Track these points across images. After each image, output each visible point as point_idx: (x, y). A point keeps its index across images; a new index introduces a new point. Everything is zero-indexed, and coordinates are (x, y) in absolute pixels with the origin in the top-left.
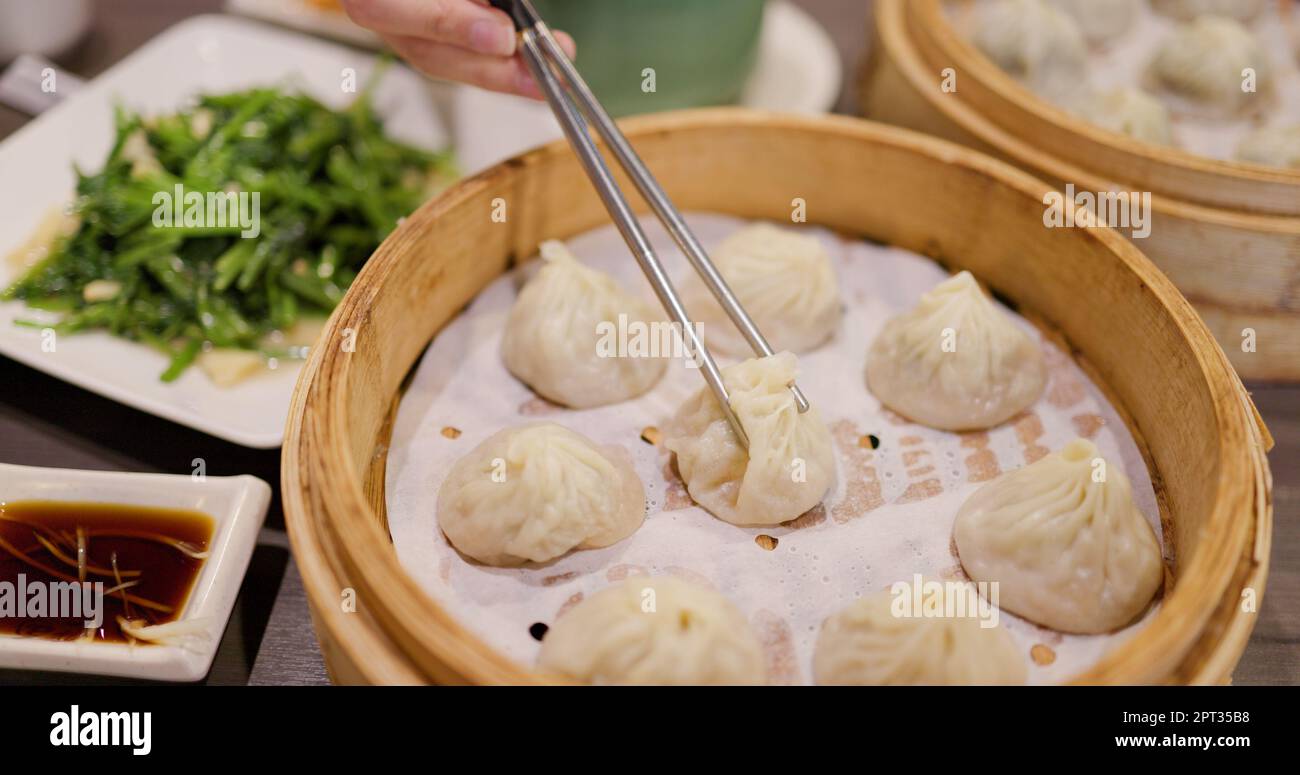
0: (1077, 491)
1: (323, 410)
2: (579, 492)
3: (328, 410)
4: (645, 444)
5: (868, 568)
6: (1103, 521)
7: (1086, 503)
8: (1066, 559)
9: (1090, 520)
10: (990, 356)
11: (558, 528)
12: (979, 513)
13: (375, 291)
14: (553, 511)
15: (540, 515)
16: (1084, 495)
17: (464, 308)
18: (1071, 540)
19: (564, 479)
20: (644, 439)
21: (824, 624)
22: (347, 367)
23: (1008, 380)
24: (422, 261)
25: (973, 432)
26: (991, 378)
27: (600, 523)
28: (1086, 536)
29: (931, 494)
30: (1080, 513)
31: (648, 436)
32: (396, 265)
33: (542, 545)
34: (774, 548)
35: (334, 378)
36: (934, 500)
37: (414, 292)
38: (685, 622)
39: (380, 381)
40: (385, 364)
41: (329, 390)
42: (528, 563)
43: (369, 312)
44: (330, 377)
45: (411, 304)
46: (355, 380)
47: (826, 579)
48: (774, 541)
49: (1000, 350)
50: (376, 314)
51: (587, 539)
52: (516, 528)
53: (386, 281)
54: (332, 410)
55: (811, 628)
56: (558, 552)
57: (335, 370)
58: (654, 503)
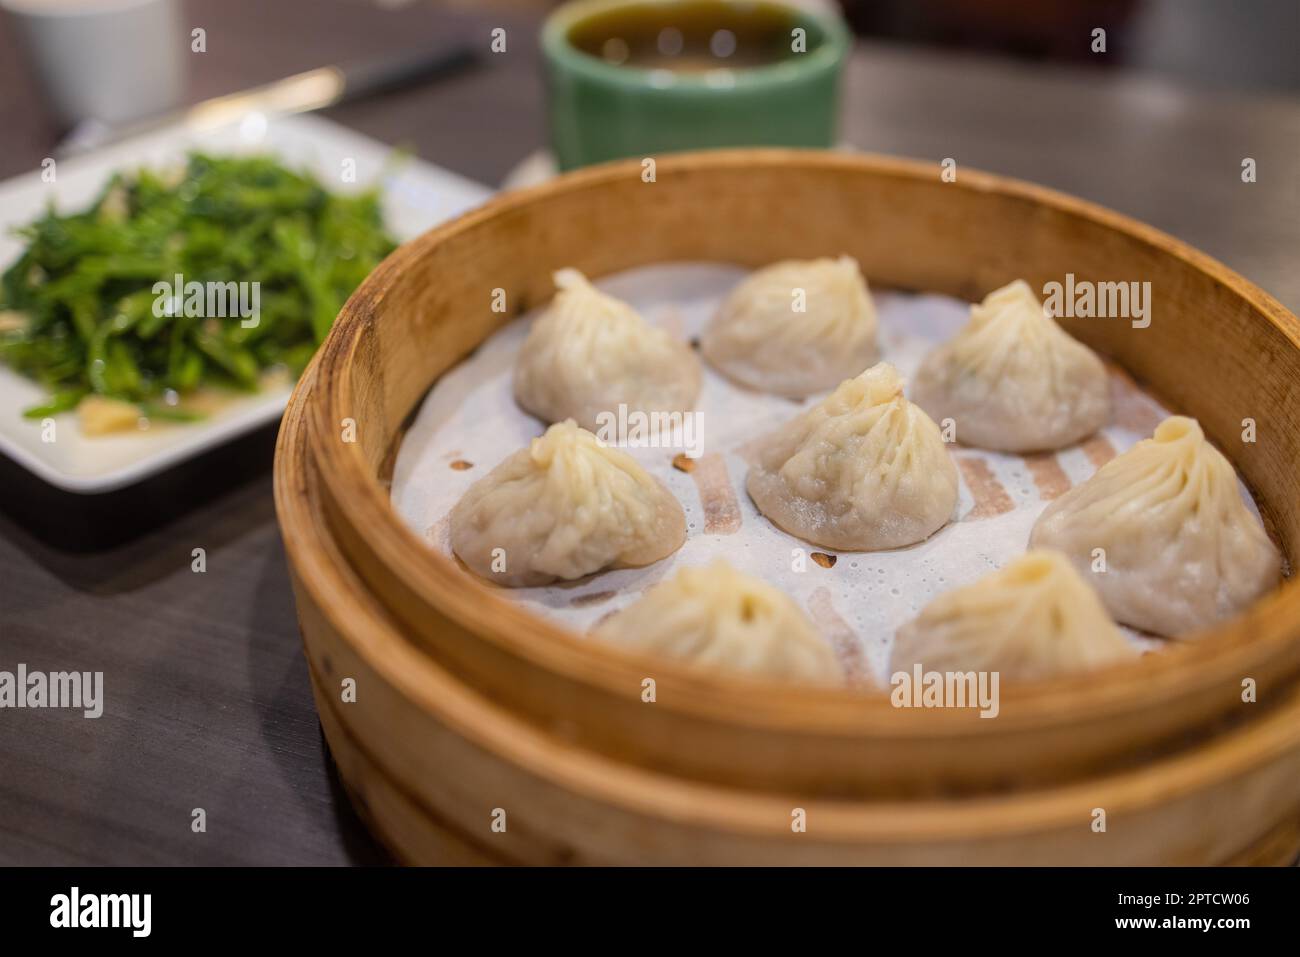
0: (1177, 476)
1: (323, 401)
2: (615, 497)
3: (329, 403)
4: (678, 473)
5: (941, 580)
6: (1210, 509)
7: (1189, 487)
8: (1170, 554)
9: (1194, 508)
10: (1053, 368)
11: (588, 538)
12: (1060, 517)
13: (378, 299)
14: (585, 516)
15: (571, 521)
16: (1185, 479)
17: (468, 355)
18: (1174, 532)
19: (596, 484)
20: (676, 467)
21: (899, 635)
22: (350, 364)
23: (1075, 399)
24: (427, 284)
25: (1038, 454)
26: (1055, 394)
27: (637, 536)
28: (1192, 526)
29: (1000, 511)
30: (1183, 499)
31: (680, 464)
32: (400, 279)
33: (573, 557)
34: (832, 565)
35: (335, 374)
36: (1005, 516)
37: (419, 318)
38: (748, 613)
39: (382, 405)
40: (388, 389)
41: (330, 385)
42: (557, 581)
43: (372, 317)
44: (331, 373)
45: (413, 329)
46: (358, 386)
47: (895, 591)
48: (832, 560)
49: (1062, 363)
50: (381, 325)
51: (623, 554)
52: (542, 537)
53: (390, 292)
54: (334, 400)
55: (885, 641)
56: (591, 567)
57: (336, 366)
58: (692, 526)
